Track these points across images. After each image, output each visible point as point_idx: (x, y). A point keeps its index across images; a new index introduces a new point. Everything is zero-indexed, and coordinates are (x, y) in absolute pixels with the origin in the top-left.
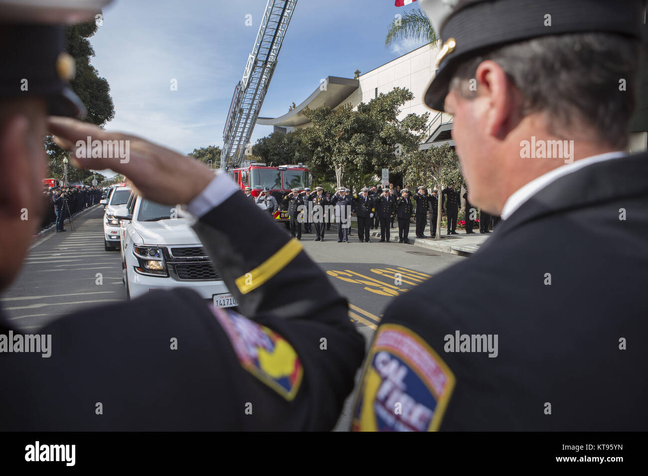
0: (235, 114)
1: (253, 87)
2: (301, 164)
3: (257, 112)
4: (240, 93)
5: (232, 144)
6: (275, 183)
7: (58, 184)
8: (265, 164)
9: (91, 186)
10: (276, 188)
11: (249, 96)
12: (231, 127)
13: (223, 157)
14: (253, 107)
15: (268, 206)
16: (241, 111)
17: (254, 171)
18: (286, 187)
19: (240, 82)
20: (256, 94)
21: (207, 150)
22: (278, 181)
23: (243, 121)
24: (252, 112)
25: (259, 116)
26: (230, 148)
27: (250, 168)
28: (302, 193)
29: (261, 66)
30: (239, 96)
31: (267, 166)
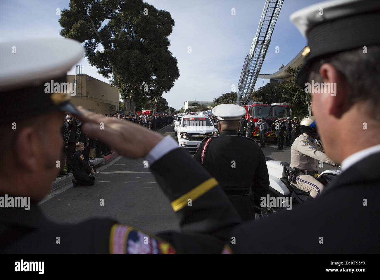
0: (246, 72)
1: (256, 56)
2: (285, 103)
3: (258, 72)
4: (248, 60)
5: (243, 91)
6: (268, 114)
7: (152, 113)
8: (262, 103)
9: (168, 114)
10: (269, 117)
11: (253, 62)
12: (243, 81)
13: (238, 98)
14: (256, 69)
15: (263, 128)
16: (249, 71)
17: (255, 107)
18: (275, 117)
19: (248, 54)
20: (257, 61)
21: (230, 94)
22: (270, 113)
23: (250, 77)
24: (255, 72)
25: (259, 73)
26: (242, 93)
27: (253, 105)
28: (285, 120)
29: (261, 43)
30: (247, 62)
31: (264, 104)
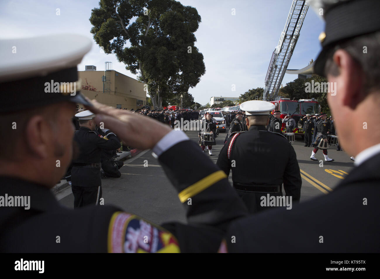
0: (273, 68)
1: (284, 51)
2: (314, 99)
3: (286, 67)
4: (276, 55)
5: (270, 87)
6: (296, 111)
7: (178, 108)
8: (289, 99)
9: (194, 109)
10: (296, 114)
11: (281, 57)
12: (270, 76)
13: (264, 94)
14: (284, 64)
15: (290, 124)
16: (276, 67)
17: (283, 103)
18: (303, 113)
19: (275, 49)
20: (285, 56)
21: (256, 90)
22: (298, 110)
23: (277, 72)
24: (283, 67)
25: (287, 69)
26: (269, 89)
27: (280, 101)
28: (313, 117)
29: (289, 38)
30: (275, 58)
31: (291, 100)
